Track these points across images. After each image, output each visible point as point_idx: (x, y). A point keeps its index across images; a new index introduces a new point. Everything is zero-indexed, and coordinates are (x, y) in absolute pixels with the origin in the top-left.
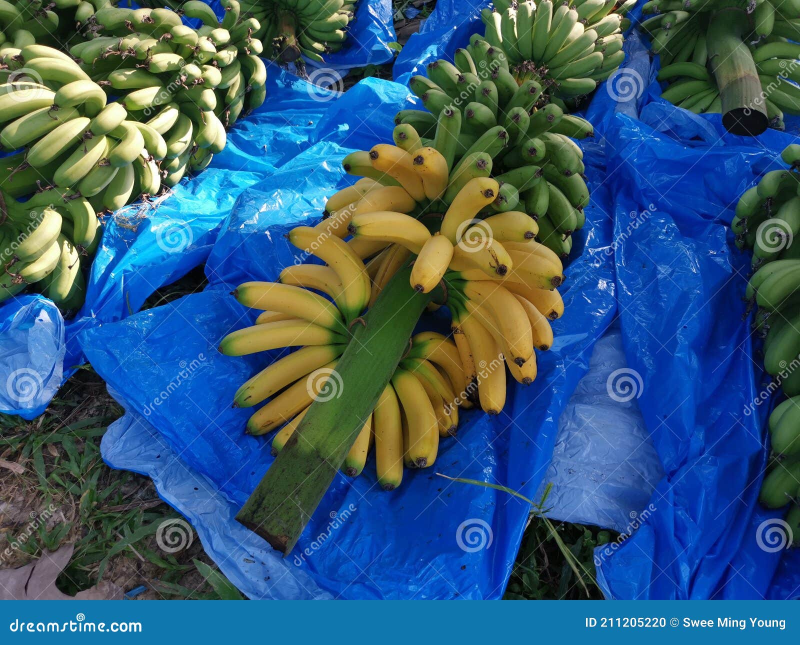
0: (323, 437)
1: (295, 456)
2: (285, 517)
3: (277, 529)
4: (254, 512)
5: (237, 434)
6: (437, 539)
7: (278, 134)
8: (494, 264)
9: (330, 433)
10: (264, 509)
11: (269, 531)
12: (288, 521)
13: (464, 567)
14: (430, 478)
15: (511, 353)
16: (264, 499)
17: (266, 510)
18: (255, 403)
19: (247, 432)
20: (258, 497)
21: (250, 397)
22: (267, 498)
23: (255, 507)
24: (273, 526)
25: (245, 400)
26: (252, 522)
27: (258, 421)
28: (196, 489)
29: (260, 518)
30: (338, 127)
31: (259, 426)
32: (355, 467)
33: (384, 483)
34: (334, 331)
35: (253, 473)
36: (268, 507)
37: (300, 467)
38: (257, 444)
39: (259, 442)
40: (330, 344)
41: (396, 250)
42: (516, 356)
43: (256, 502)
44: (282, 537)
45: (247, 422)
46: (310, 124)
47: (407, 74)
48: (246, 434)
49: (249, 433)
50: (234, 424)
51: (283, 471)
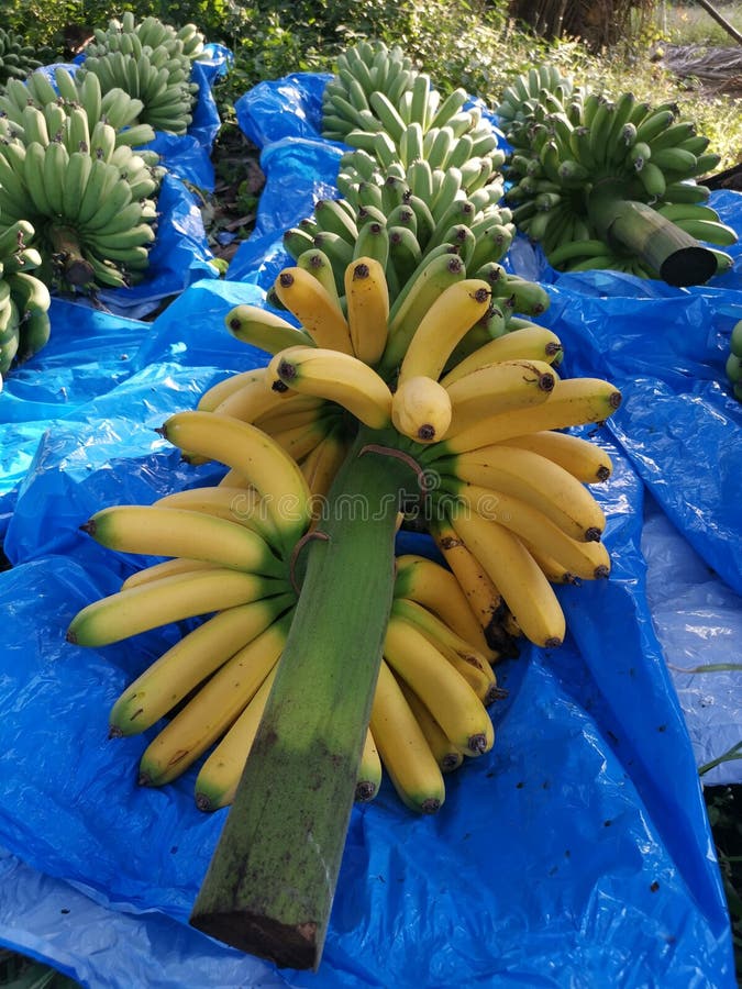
0: (322, 718)
1: (281, 761)
2: (301, 882)
3: (292, 911)
4: (235, 890)
5: (125, 789)
6: (567, 861)
7: (81, 372)
8: (532, 376)
9: (333, 708)
10: (254, 875)
11: (278, 918)
12: (307, 889)
13: (656, 887)
14: (490, 776)
15: (578, 524)
16: (246, 857)
17: (260, 876)
18: (149, 724)
19: (142, 782)
20: (231, 858)
21: (141, 711)
22: (253, 852)
23: (234, 878)
24: (285, 905)
25: (133, 718)
26: (238, 909)
27: (161, 754)
28: (65, 912)
29: (253, 896)
30: (171, 348)
31: (164, 765)
32: (371, 780)
33: (421, 801)
34: (262, 574)
35: (174, 850)
36: (262, 871)
37: (299, 778)
38: (164, 799)
39: (167, 794)
40: (259, 600)
41: (318, 459)
42: (586, 527)
43: (230, 868)
44: (303, 926)
45: (138, 764)
46: (124, 358)
47: (253, 272)
48: (141, 786)
49: (145, 784)
50: (116, 772)
51: (269, 793)
